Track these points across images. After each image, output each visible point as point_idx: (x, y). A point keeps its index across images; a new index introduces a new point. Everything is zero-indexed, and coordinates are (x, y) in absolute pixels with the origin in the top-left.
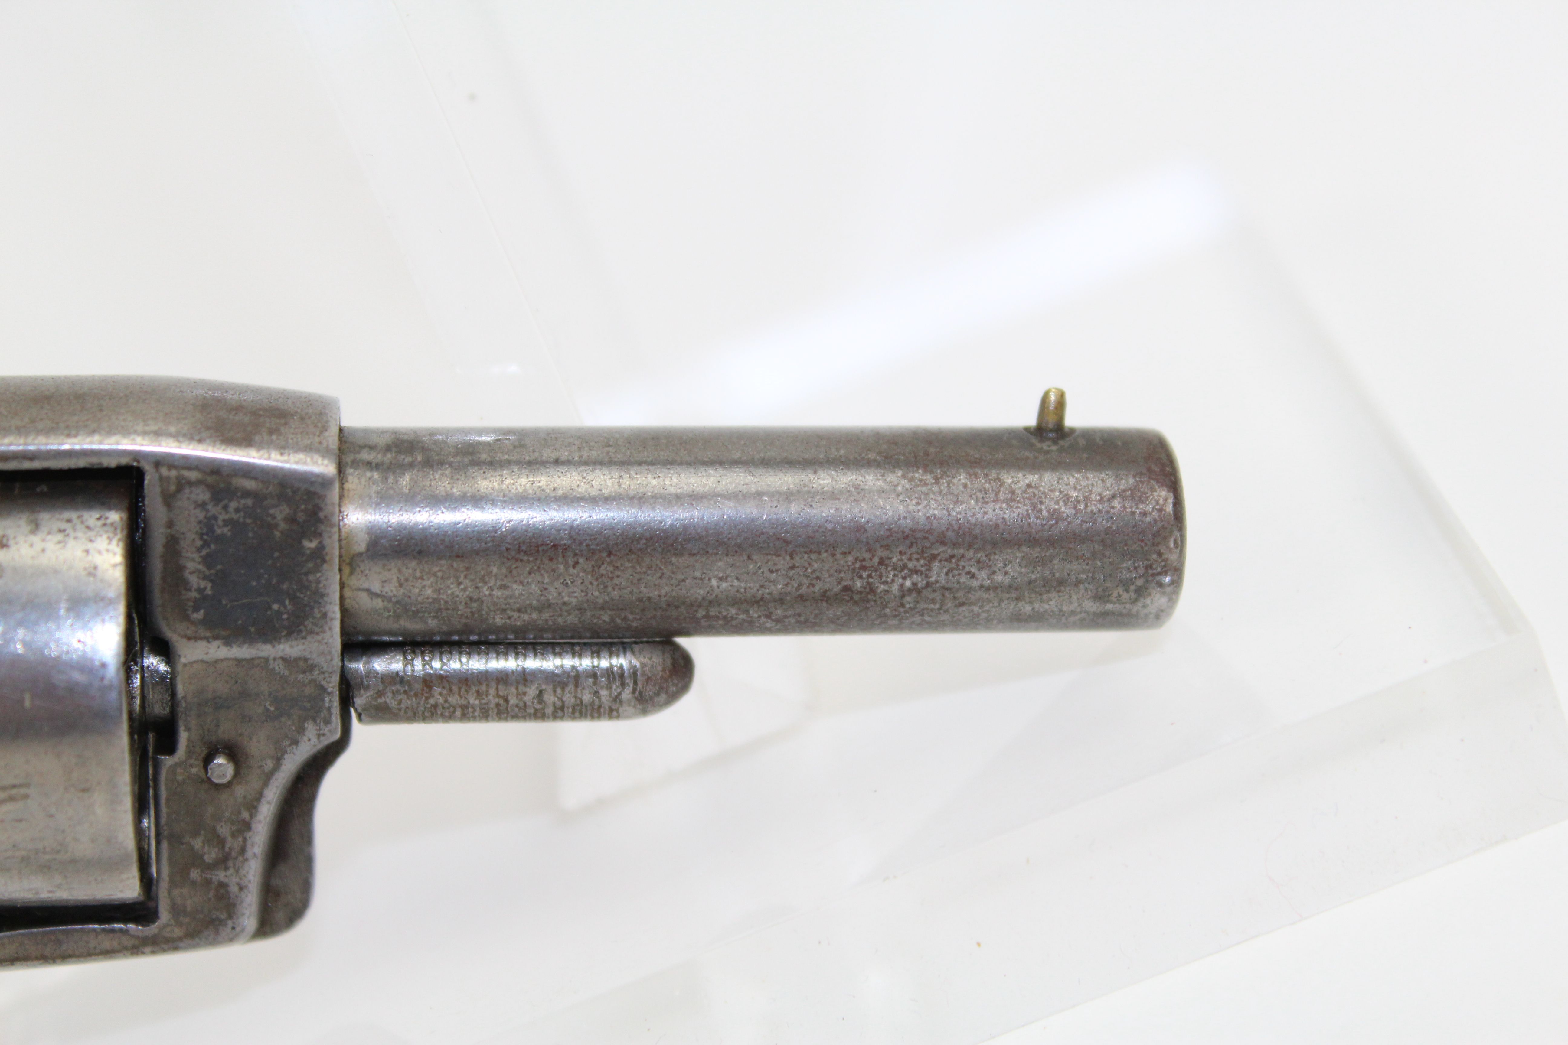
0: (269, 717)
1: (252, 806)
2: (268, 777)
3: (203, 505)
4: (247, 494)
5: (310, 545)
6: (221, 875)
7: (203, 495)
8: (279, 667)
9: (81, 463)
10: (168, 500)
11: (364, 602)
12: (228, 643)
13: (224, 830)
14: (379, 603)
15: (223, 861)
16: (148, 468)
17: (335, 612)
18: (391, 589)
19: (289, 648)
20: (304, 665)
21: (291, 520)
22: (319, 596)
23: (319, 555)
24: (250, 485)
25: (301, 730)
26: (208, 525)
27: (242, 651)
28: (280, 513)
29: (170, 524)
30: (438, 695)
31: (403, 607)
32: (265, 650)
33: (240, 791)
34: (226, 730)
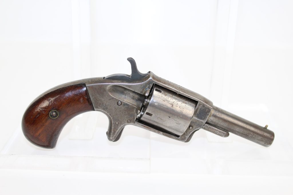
0: (197, 125)
1: (191, 132)
2: (194, 130)
3: (201, 107)
4: (205, 107)
5: (208, 113)
6: (186, 136)
7: (202, 106)
8: (200, 122)
9: (194, 99)
10: (199, 105)
11: (209, 120)
12: (198, 118)
13: (188, 133)
14: (210, 120)
15: (187, 135)
16: (199, 102)
17: (207, 119)
18: (212, 120)
19: (202, 121)
20: (202, 122)
21: (207, 111)
22: (207, 118)
23: (208, 115)
24: (206, 107)
25: (198, 127)
26: (201, 108)
27: (198, 119)
28: (207, 110)
29: (198, 107)
30: (210, 129)
31: (212, 121)
32: (200, 120)
33: (191, 130)
34: (192, 125)
